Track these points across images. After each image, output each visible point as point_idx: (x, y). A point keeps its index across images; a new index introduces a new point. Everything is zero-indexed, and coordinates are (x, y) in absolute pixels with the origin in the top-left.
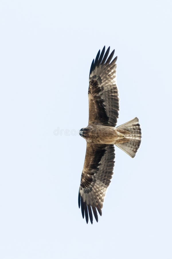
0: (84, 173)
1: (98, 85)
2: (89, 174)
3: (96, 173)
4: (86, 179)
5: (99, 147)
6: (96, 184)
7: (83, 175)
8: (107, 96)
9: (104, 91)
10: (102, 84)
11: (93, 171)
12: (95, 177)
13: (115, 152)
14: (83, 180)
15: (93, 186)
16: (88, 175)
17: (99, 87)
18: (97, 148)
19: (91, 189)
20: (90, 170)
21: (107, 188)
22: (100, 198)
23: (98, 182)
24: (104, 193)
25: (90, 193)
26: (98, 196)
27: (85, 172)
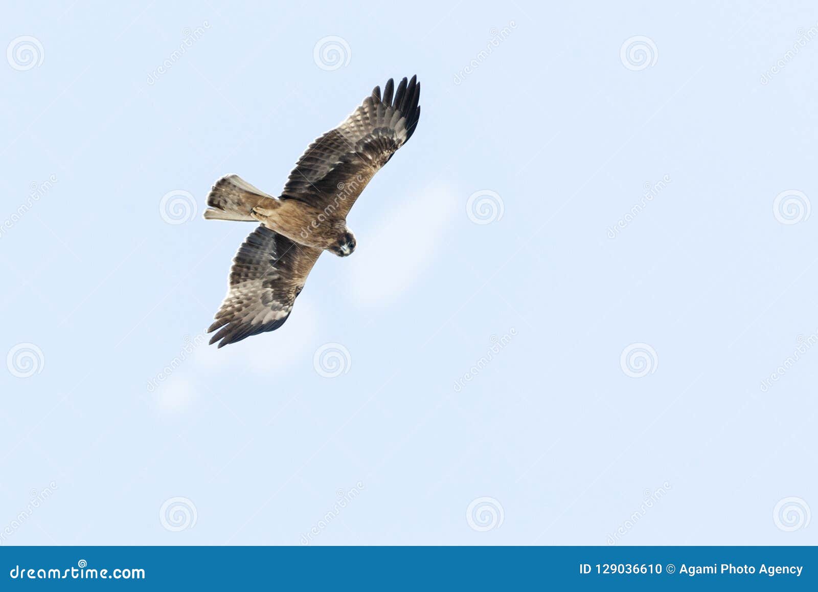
0: (378, 166)
1: (272, 292)
2: (367, 159)
3: (349, 154)
4: (379, 154)
5: (320, 199)
6: (361, 138)
7: (384, 162)
8: (260, 269)
9: (264, 280)
10: (264, 291)
11: (356, 162)
12: (356, 148)
13: (288, 180)
14: (386, 153)
15: (369, 136)
16: (370, 157)
17: (271, 288)
18: (326, 200)
19: (376, 132)
20: (361, 166)
21: (340, 128)
22: (365, 113)
23: (354, 140)
24: (351, 120)
25: (383, 126)
26: (367, 118)
27: (375, 167)
